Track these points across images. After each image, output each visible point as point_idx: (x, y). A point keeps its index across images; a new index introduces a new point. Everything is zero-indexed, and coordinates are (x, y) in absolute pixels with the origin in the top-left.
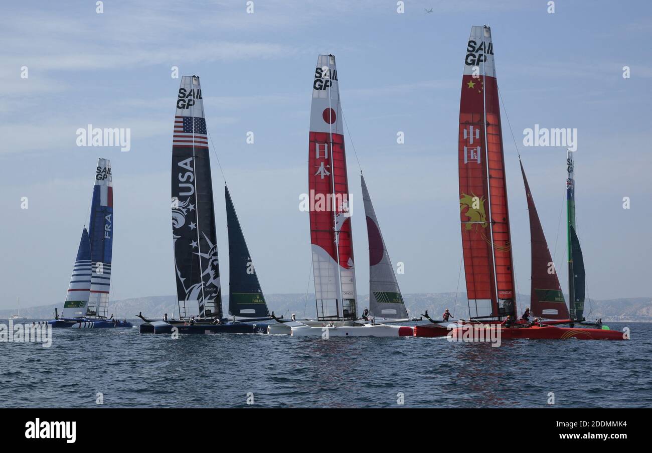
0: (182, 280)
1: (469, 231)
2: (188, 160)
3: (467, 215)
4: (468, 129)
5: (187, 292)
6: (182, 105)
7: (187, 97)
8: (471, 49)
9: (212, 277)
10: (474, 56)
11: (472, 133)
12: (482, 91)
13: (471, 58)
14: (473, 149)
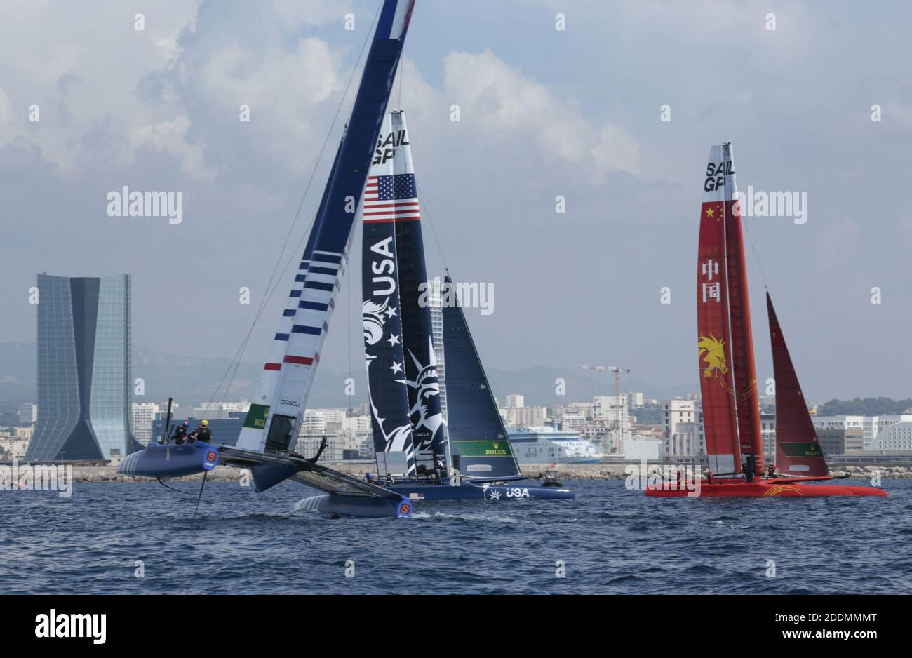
0: (380, 421)
1: (708, 379)
2: (385, 242)
3: (705, 360)
4: (706, 263)
5: (387, 438)
6: (376, 158)
7: (383, 146)
8: (710, 172)
9: (423, 415)
10: (713, 180)
11: (712, 268)
12: (722, 219)
13: (710, 182)
14: (712, 286)
